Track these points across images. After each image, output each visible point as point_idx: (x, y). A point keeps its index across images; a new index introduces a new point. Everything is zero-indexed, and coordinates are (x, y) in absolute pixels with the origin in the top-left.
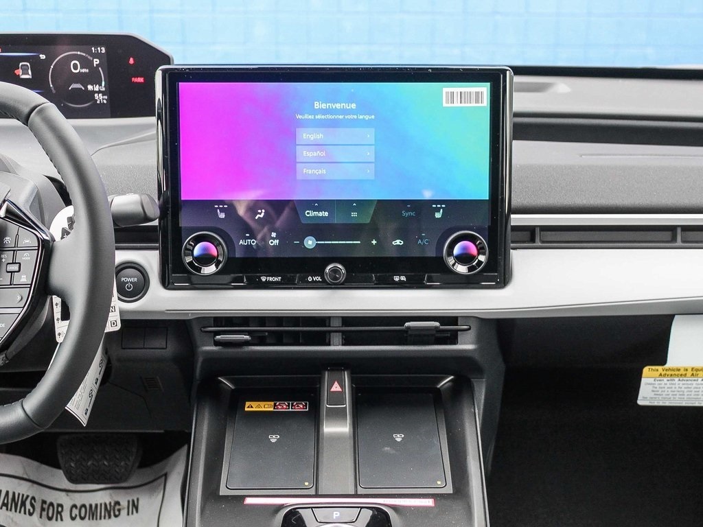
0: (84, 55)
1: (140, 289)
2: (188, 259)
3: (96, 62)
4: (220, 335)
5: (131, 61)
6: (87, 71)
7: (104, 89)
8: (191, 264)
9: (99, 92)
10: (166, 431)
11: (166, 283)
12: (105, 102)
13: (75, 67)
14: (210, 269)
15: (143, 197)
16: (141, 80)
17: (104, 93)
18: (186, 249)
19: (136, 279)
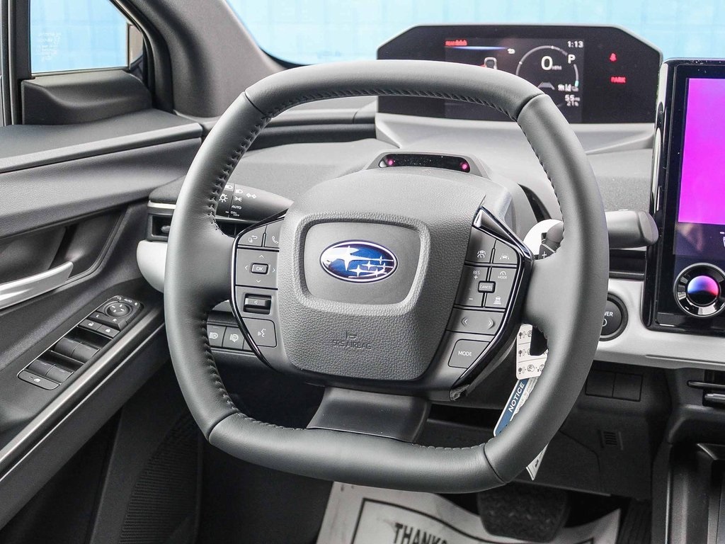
0: (558, 49)
1: (616, 326)
2: (681, 296)
3: (571, 58)
4: (711, 393)
5: (613, 57)
6: (560, 68)
7: (576, 90)
8: (684, 302)
9: (570, 93)
10: (612, 495)
11: (649, 320)
12: (577, 104)
13: (547, 63)
14: (708, 311)
15: (640, 214)
16: (621, 80)
17: (576, 94)
18: (679, 282)
19: (611, 314)
